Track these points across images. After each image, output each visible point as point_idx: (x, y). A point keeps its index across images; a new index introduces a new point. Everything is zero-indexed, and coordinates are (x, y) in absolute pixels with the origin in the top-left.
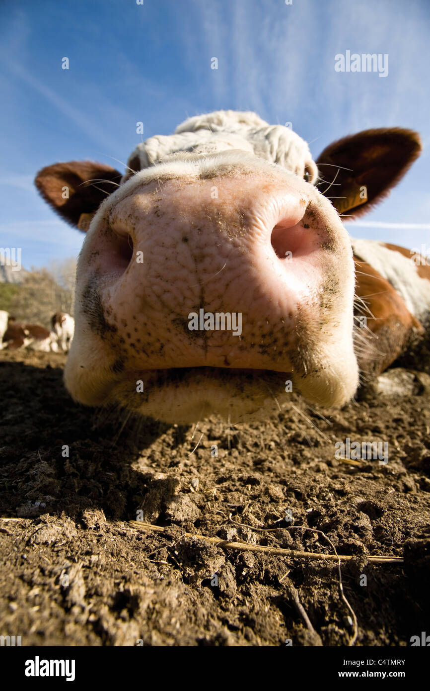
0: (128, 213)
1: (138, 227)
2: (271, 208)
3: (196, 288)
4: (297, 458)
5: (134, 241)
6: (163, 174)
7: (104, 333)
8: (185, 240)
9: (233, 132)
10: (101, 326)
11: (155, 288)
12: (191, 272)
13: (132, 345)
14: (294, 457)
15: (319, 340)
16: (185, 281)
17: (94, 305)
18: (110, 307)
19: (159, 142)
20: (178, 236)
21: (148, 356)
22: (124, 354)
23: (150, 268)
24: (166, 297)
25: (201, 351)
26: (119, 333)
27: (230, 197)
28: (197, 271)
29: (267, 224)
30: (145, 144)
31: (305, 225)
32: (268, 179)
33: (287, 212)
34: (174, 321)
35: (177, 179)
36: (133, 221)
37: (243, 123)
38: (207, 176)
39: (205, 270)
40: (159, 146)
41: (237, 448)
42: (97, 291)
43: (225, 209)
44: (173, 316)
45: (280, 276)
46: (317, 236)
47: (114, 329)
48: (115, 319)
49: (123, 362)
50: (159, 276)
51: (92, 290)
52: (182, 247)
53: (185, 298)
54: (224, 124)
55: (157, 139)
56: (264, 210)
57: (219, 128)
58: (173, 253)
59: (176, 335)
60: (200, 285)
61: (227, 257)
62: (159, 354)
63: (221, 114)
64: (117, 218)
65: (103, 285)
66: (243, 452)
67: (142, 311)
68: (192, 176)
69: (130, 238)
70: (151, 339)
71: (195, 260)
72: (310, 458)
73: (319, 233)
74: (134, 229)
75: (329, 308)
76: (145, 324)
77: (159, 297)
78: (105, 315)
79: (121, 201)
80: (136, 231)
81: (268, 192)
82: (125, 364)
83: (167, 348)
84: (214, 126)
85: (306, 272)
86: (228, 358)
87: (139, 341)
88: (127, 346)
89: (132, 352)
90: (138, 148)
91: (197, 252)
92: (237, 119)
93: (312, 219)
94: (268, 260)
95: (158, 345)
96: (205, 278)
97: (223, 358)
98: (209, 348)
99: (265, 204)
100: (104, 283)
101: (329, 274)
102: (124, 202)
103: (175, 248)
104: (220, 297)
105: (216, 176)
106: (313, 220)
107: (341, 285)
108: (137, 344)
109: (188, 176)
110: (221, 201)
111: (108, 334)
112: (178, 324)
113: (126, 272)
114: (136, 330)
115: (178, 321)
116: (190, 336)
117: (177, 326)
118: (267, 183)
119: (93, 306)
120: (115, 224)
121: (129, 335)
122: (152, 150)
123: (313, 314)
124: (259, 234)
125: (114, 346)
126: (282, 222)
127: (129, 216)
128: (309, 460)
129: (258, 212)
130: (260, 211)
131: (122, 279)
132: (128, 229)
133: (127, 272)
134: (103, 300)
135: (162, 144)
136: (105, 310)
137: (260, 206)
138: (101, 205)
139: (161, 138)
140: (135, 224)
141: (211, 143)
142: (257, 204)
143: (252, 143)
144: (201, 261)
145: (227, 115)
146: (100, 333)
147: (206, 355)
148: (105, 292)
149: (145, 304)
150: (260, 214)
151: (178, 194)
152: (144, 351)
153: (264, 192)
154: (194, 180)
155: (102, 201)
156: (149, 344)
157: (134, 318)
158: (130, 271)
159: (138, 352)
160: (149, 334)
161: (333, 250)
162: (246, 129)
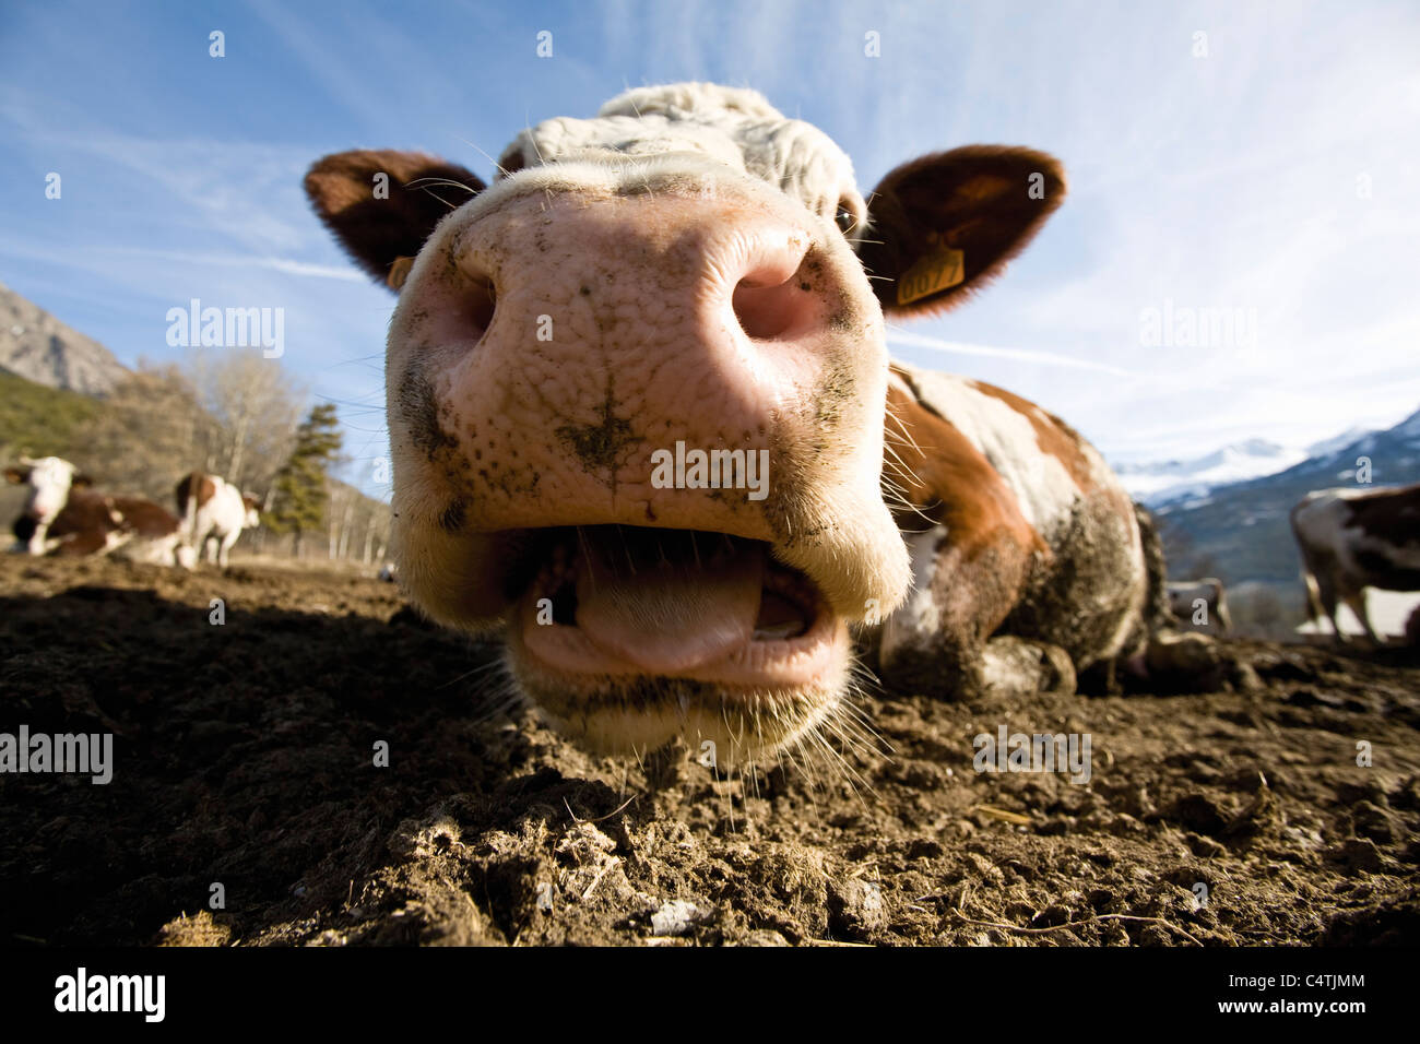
0: (491, 243)
1: (507, 266)
2: (734, 248)
3: (600, 374)
4: (909, 813)
5: (497, 290)
6: (555, 180)
7: (434, 450)
8: (585, 292)
9: (708, 124)
10: (431, 436)
11: (531, 371)
12: (593, 346)
13: (483, 473)
14: (903, 811)
15: (814, 477)
16: (581, 360)
17: (421, 401)
18: (450, 402)
19: (565, 130)
20: (574, 285)
21: (510, 496)
22: (468, 490)
23: (523, 336)
24: (547, 387)
25: (607, 492)
26: (461, 449)
27: (666, 226)
28: (602, 346)
29: (727, 274)
30: (537, 129)
31: (804, 284)
32: (734, 202)
33: (762, 258)
34: (559, 431)
35: (579, 191)
36: (499, 256)
37: (732, 110)
38: (632, 191)
39: (616, 345)
40: (563, 135)
41: (786, 796)
42: (426, 378)
43: (655, 245)
44: (558, 423)
45: (744, 361)
46: (823, 305)
47: (453, 442)
48: (457, 424)
49: (464, 506)
50: (538, 351)
51: (416, 378)
52: (580, 304)
53: (580, 391)
54: (694, 109)
55: (562, 123)
56: (722, 250)
57: (685, 115)
58: (564, 312)
59: (563, 458)
60: (608, 369)
61: (655, 323)
62: (530, 493)
63: (693, 89)
64: (470, 249)
65: (435, 368)
66: (798, 802)
67: (504, 410)
68: (608, 189)
69: (492, 286)
70: (519, 463)
71: (601, 326)
72: (932, 813)
73: (826, 298)
74: (500, 269)
75: (833, 420)
76: (509, 435)
77: (535, 386)
78: (440, 416)
79: (477, 220)
80: (503, 273)
81: (730, 222)
82: (468, 512)
83: (544, 482)
84: (674, 110)
85: (795, 360)
86: (653, 504)
87: (495, 465)
88: (473, 475)
89: (481, 485)
90: (522, 137)
91: (604, 313)
92: (722, 101)
93: (815, 274)
94: (724, 333)
95: (529, 475)
96: (616, 357)
97: (644, 506)
98: (619, 486)
99: (724, 240)
100: (438, 364)
101: (838, 365)
102: (483, 223)
103: (568, 304)
104: (640, 391)
105: (646, 192)
106: (817, 277)
107: (857, 384)
108: (491, 471)
109: (599, 188)
110: (651, 231)
111: (442, 451)
112: (566, 438)
113: (480, 342)
114: (492, 444)
115: (566, 433)
116: (587, 461)
117: (564, 440)
118: (732, 207)
119: (419, 402)
120: (466, 259)
121: (478, 455)
122: (550, 143)
123: (801, 428)
124: (710, 289)
125: (451, 474)
126: (754, 273)
127: (492, 248)
128: (931, 817)
129: (711, 253)
130: (713, 250)
131: (474, 353)
132: (489, 269)
133: (484, 343)
134: (437, 392)
135: (570, 134)
136: (441, 407)
137: (713, 243)
138: (439, 225)
139: (570, 122)
140: (501, 261)
141: (663, 139)
142: (710, 240)
143: (741, 147)
144: (611, 328)
145: (703, 90)
146: (427, 449)
147: (613, 499)
148: (440, 377)
149: (510, 399)
150: (714, 256)
151: (580, 216)
152: (504, 487)
153: (725, 221)
154: (609, 195)
155: (441, 217)
156: (513, 472)
157: (490, 422)
158: (487, 341)
159: (492, 486)
160: (515, 454)
161: (848, 327)
162: (734, 121)
